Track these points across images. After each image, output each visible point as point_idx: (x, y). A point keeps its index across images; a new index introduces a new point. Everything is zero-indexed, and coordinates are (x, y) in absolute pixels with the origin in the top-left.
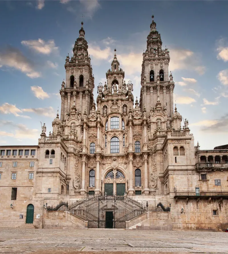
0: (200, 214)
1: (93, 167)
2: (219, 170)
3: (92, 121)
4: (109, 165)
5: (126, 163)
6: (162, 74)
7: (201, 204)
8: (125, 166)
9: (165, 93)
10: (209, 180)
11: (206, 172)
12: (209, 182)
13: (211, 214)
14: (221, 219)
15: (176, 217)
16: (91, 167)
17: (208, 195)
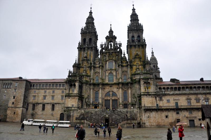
0: (159, 118)
1: (97, 90)
2: (169, 95)
3: (97, 64)
4: (107, 89)
5: (117, 88)
6: (139, 38)
7: (159, 113)
8: (117, 89)
9: (141, 49)
10: (163, 100)
11: (162, 96)
12: (164, 101)
13: (164, 118)
14: (170, 120)
15: (145, 120)
16: (96, 90)
17: (163, 108)
